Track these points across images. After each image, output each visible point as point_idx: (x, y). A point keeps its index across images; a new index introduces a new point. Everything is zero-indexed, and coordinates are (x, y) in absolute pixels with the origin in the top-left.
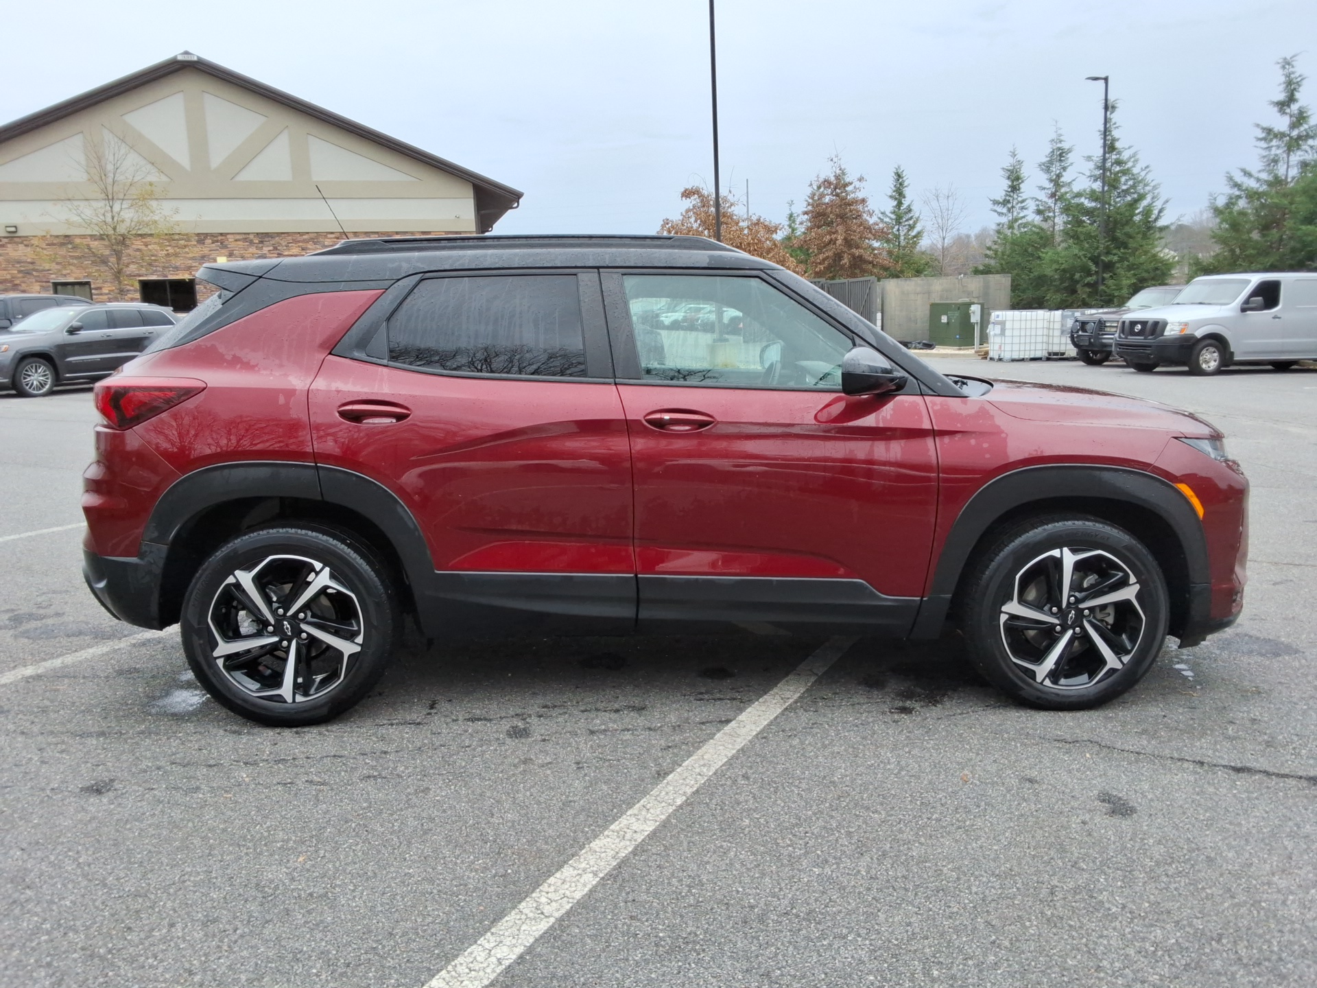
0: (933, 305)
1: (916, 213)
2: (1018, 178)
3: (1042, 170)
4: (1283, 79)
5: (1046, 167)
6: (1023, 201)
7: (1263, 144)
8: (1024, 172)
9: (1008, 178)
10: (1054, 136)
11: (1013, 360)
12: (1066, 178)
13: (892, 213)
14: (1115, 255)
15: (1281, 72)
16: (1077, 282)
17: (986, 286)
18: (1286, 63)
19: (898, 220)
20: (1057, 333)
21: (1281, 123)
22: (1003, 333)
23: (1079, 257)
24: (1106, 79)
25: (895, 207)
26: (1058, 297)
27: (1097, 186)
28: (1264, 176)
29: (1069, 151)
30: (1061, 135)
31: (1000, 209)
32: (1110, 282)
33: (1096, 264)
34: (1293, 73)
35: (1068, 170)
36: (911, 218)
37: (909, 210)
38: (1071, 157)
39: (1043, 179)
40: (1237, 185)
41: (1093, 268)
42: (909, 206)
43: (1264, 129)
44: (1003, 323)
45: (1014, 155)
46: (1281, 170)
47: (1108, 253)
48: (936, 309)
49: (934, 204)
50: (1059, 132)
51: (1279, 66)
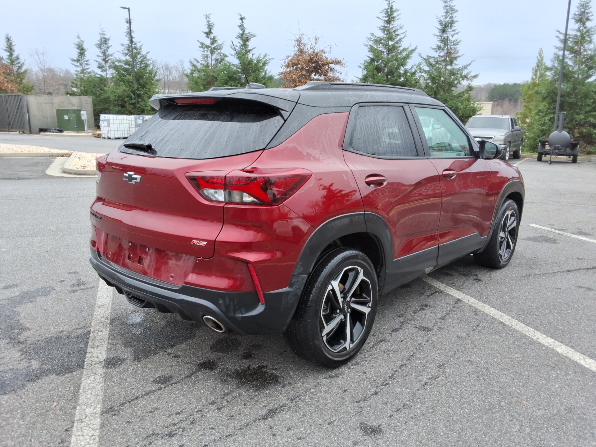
0: (58, 110)
1: (21, 60)
2: (83, 49)
3: (97, 47)
4: (206, 23)
5: (99, 46)
6: (87, 61)
7: (202, 49)
8: (85, 46)
9: (78, 49)
10: (101, 32)
11: (116, 138)
12: (110, 52)
13: (7, 59)
14: (141, 91)
15: (206, 20)
16: (126, 102)
17: (81, 102)
18: (207, 17)
19: (12, 62)
20: (134, 126)
21: (208, 42)
22: (109, 125)
23: (126, 91)
24: (129, 9)
25: (9, 56)
26: (117, 109)
27: (128, 58)
28: (203, 62)
29: (109, 39)
30: (104, 31)
31: (76, 63)
32: (143, 103)
33: (134, 94)
34: (210, 21)
35: (110, 48)
36: (19, 63)
37: (18, 58)
38: (110, 43)
39: (98, 52)
40: (193, 65)
41: (133, 96)
42: (17, 56)
43: (201, 43)
44: (108, 121)
45: (79, 38)
46: (209, 61)
47: (138, 90)
48: (60, 113)
49: (36, 57)
50: (103, 30)
51: (205, 17)
